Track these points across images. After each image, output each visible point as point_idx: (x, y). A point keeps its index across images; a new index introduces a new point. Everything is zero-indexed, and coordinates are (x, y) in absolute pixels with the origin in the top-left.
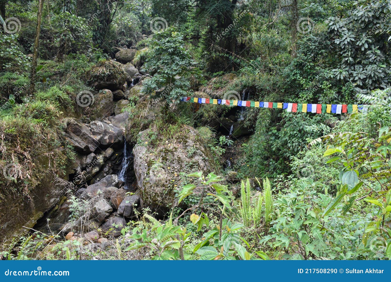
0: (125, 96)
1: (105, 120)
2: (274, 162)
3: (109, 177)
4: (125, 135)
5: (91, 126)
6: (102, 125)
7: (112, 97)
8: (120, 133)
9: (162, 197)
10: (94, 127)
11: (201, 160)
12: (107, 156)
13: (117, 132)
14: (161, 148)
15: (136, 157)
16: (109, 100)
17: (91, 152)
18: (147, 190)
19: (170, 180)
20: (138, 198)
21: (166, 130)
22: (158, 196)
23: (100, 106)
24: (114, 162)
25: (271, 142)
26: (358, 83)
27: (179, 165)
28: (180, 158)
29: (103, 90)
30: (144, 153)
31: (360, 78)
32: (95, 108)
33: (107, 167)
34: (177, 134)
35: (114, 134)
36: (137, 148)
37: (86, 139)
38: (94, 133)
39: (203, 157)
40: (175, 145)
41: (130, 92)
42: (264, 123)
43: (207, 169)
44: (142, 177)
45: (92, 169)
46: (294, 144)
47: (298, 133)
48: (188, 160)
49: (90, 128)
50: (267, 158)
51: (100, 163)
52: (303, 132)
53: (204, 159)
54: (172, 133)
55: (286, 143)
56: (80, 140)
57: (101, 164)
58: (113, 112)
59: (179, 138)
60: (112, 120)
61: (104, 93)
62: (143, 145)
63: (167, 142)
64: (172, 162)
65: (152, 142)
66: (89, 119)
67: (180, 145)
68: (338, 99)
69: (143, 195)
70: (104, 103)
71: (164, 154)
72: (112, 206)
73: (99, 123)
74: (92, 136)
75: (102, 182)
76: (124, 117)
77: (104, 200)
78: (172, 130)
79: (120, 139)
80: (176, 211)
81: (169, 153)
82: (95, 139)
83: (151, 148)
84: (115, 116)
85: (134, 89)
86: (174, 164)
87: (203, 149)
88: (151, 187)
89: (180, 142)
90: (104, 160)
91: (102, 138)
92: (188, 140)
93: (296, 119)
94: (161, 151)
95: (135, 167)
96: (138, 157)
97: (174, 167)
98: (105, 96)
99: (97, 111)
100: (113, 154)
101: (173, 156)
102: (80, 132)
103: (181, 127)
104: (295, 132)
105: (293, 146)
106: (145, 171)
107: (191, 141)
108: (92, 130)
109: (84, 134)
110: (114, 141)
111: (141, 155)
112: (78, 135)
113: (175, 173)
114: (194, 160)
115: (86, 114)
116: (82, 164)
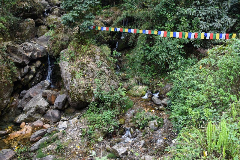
0: (43, 23)
1: (32, 40)
2: (148, 67)
3: (42, 82)
4: (48, 51)
5: (24, 46)
6: (31, 45)
7: (35, 24)
8: (45, 51)
9: (84, 95)
10: (26, 47)
11: (106, 69)
12: (37, 67)
13: (42, 50)
14: (79, 62)
15: (62, 69)
16: (33, 27)
17: (26, 65)
18: (74, 92)
19: (87, 84)
20: (66, 96)
21: (80, 49)
22: (81, 95)
23: (27, 31)
24: (42, 70)
25: (147, 54)
26: (202, 18)
27: (92, 73)
28: (92, 68)
29: (27, 19)
30: (67, 66)
31: (203, 15)
32: (23, 32)
33: (38, 74)
34: (88, 52)
35: (40, 51)
36: (62, 63)
37: (21, 56)
38: (26, 51)
39: (107, 67)
40: (87, 59)
41: (47, 20)
42: (142, 43)
43: (111, 75)
44: (69, 83)
45: (28, 77)
46: (163, 57)
47: (165, 49)
48: (98, 69)
49: (23, 48)
50: (143, 64)
51: (33, 72)
52: (168, 49)
53: (108, 68)
54: (84, 51)
55: (157, 55)
56: (17, 58)
57: (35, 72)
58: (36, 35)
59: (89, 54)
60: (37, 40)
61: (28, 22)
62: (66, 60)
63: (82, 57)
64: (87, 71)
65: (71, 58)
66: (20, 41)
67: (91, 59)
68: (189, 28)
69: (71, 95)
70: (29, 29)
71: (81, 66)
72: (48, 103)
73: (29, 44)
74: (25, 53)
75: (38, 86)
76: (45, 38)
77: (43, 99)
78: (85, 49)
79: (45, 54)
80: (95, 104)
81: (85, 65)
82: (28, 56)
83: (71, 62)
84: (38, 37)
85: (49, 18)
86: (88, 72)
87: (106, 61)
88: (76, 89)
89: (90, 57)
90: (36, 69)
91: (32, 54)
92: (95, 55)
93: (165, 41)
94: (79, 64)
95: (62, 76)
96: (64, 69)
97: (89, 75)
98: (29, 24)
99: (25, 35)
100: (41, 65)
101: (88, 67)
102: (17, 51)
103: (90, 46)
104: (164, 49)
105: (162, 58)
106: (70, 78)
107: (98, 56)
108: (25, 49)
109: (20, 53)
110: (41, 56)
111: (65, 68)
112: (16, 54)
113: (90, 79)
114: (101, 69)
115: (18, 37)
116: (21, 74)
